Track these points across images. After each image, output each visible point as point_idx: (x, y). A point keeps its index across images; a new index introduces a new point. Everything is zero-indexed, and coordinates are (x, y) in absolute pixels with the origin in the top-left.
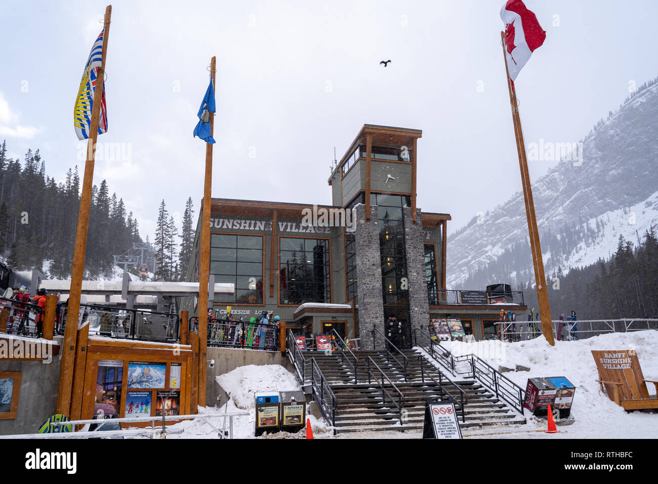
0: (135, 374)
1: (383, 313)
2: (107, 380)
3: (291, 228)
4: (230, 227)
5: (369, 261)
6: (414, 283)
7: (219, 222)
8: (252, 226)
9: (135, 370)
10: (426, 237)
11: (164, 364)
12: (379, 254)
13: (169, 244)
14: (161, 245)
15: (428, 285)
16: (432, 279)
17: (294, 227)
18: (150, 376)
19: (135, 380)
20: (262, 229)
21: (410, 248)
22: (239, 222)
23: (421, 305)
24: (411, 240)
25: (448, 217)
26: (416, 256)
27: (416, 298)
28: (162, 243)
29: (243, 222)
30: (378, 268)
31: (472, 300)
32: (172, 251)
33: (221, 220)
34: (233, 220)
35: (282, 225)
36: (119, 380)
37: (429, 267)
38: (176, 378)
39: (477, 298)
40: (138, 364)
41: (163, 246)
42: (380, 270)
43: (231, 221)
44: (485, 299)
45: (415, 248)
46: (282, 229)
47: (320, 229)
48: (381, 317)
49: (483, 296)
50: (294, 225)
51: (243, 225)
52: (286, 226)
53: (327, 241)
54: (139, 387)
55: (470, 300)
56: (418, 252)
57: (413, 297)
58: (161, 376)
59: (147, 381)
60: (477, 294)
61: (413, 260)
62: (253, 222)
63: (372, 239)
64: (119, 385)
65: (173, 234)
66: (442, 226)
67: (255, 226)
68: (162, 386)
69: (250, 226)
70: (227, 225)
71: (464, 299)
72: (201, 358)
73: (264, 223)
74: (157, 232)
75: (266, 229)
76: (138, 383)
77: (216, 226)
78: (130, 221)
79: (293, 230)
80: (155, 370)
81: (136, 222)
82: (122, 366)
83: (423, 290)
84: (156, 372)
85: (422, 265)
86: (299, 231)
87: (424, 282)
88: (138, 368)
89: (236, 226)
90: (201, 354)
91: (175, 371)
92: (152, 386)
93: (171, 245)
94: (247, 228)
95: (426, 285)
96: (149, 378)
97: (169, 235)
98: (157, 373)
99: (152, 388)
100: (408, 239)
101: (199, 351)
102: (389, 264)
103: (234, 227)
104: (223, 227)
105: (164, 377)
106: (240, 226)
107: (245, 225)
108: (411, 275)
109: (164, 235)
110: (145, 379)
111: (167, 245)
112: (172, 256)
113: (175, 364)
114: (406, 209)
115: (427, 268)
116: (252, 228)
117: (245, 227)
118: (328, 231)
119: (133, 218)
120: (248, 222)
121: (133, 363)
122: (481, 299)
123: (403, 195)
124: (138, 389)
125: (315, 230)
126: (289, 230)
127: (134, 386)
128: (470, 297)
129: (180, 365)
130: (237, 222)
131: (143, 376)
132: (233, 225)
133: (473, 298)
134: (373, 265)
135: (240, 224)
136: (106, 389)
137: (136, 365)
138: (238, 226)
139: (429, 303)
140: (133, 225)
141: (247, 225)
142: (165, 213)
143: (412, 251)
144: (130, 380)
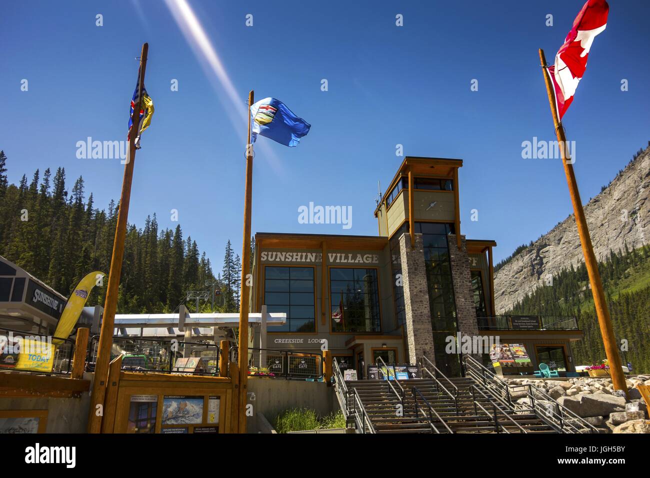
0: (170, 409)
1: (432, 339)
2: (140, 416)
3: (341, 259)
4: (283, 260)
5: (416, 287)
6: (462, 308)
7: (272, 255)
8: (304, 258)
9: (171, 405)
10: (473, 263)
11: (202, 397)
12: (425, 280)
13: (235, 280)
14: (227, 281)
15: (477, 311)
16: (481, 305)
17: (343, 258)
18: (186, 410)
19: (170, 416)
20: (313, 261)
21: (456, 274)
22: (291, 255)
23: (470, 331)
24: (457, 266)
25: (493, 243)
26: (463, 282)
27: (465, 323)
28: (229, 279)
29: (295, 254)
30: (425, 295)
31: (523, 325)
32: (238, 286)
33: (274, 254)
34: (285, 253)
35: (332, 256)
36: (153, 416)
37: (477, 293)
38: (214, 413)
39: (528, 323)
40: (174, 398)
41: (229, 282)
42: (427, 297)
43: (284, 254)
44: (537, 324)
45: (461, 274)
46: (331, 260)
47: (368, 259)
48: (431, 343)
49: (535, 321)
50: (343, 255)
51: (295, 257)
52: (336, 257)
53: (375, 270)
54: (175, 423)
55: (521, 325)
56: (465, 278)
57: (462, 323)
58: (199, 410)
59: (182, 417)
60: (527, 318)
61: (460, 286)
62: (304, 254)
63: (418, 266)
64: (153, 421)
65: (239, 271)
66: (487, 252)
67: (306, 258)
68: (199, 421)
69: (301, 258)
70: (280, 258)
71: (514, 324)
72: (241, 390)
73: (314, 255)
74: (224, 269)
75: (317, 261)
76: (174, 418)
77: (270, 259)
78: (203, 260)
79: (343, 261)
80: (192, 404)
81: (208, 261)
82: (156, 401)
83: (472, 316)
84: (192, 406)
85: (469, 291)
86: (349, 262)
87: (472, 308)
88: (173, 402)
89: (289, 259)
90: (242, 386)
91: (214, 404)
92: (187, 422)
93: (238, 280)
94: (299, 260)
95: (474, 310)
96: (186, 413)
97: (236, 271)
98: (194, 407)
99: (189, 423)
100: (454, 266)
101: (240, 383)
102: (436, 290)
103: (287, 260)
104: (277, 260)
105: (201, 411)
106: (292, 259)
107: (297, 257)
108: (459, 301)
109: (230, 271)
110: (181, 415)
111: (233, 281)
112: (238, 290)
113: (213, 398)
114: (450, 236)
115: (475, 294)
116: (303, 260)
117: (296, 259)
118: (376, 260)
119: (206, 258)
120: (299, 254)
121: (167, 397)
122: (532, 324)
123: (447, 223)
124: (173, 424)
125: (363, 260)
126: (338, 261)
127: (169, 422)
128: (521, 323)
129: (218, 398)
130: (289, 255)
131: (178, 411)
132: (286, 257)
133: (524, 323)
134: (421, 291)
135: (292, 257)
136: (139, 426)
137: (171, 400)
138: (290, 258)
139: (479, 329)
140: (206, 264)
141: (299, 257)
142: (231, 251)
143: (459, 277)
144: (165, 416)
